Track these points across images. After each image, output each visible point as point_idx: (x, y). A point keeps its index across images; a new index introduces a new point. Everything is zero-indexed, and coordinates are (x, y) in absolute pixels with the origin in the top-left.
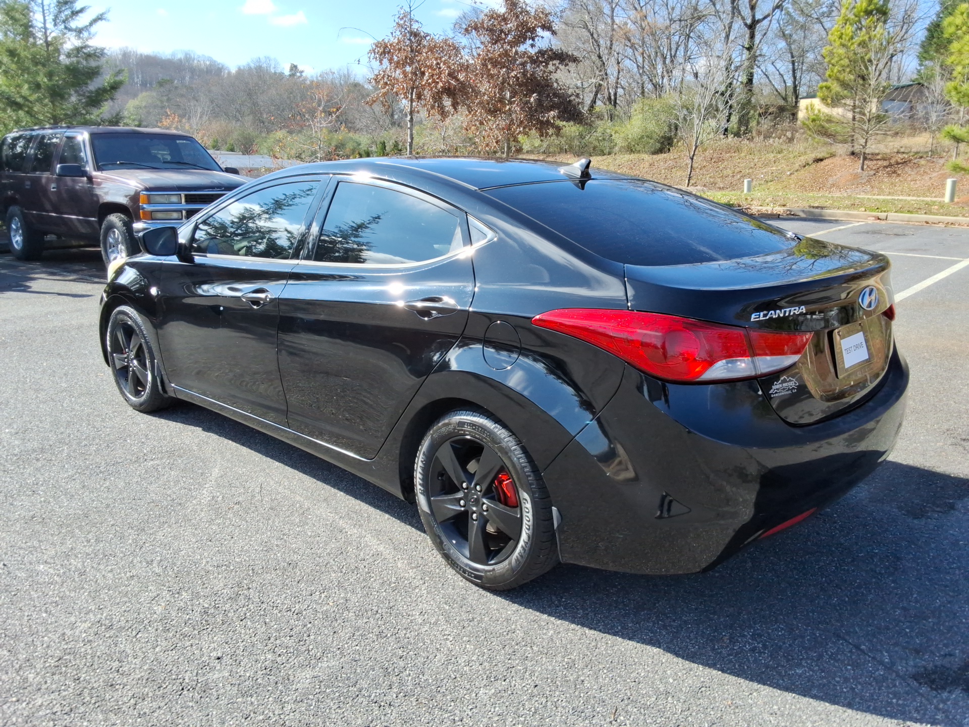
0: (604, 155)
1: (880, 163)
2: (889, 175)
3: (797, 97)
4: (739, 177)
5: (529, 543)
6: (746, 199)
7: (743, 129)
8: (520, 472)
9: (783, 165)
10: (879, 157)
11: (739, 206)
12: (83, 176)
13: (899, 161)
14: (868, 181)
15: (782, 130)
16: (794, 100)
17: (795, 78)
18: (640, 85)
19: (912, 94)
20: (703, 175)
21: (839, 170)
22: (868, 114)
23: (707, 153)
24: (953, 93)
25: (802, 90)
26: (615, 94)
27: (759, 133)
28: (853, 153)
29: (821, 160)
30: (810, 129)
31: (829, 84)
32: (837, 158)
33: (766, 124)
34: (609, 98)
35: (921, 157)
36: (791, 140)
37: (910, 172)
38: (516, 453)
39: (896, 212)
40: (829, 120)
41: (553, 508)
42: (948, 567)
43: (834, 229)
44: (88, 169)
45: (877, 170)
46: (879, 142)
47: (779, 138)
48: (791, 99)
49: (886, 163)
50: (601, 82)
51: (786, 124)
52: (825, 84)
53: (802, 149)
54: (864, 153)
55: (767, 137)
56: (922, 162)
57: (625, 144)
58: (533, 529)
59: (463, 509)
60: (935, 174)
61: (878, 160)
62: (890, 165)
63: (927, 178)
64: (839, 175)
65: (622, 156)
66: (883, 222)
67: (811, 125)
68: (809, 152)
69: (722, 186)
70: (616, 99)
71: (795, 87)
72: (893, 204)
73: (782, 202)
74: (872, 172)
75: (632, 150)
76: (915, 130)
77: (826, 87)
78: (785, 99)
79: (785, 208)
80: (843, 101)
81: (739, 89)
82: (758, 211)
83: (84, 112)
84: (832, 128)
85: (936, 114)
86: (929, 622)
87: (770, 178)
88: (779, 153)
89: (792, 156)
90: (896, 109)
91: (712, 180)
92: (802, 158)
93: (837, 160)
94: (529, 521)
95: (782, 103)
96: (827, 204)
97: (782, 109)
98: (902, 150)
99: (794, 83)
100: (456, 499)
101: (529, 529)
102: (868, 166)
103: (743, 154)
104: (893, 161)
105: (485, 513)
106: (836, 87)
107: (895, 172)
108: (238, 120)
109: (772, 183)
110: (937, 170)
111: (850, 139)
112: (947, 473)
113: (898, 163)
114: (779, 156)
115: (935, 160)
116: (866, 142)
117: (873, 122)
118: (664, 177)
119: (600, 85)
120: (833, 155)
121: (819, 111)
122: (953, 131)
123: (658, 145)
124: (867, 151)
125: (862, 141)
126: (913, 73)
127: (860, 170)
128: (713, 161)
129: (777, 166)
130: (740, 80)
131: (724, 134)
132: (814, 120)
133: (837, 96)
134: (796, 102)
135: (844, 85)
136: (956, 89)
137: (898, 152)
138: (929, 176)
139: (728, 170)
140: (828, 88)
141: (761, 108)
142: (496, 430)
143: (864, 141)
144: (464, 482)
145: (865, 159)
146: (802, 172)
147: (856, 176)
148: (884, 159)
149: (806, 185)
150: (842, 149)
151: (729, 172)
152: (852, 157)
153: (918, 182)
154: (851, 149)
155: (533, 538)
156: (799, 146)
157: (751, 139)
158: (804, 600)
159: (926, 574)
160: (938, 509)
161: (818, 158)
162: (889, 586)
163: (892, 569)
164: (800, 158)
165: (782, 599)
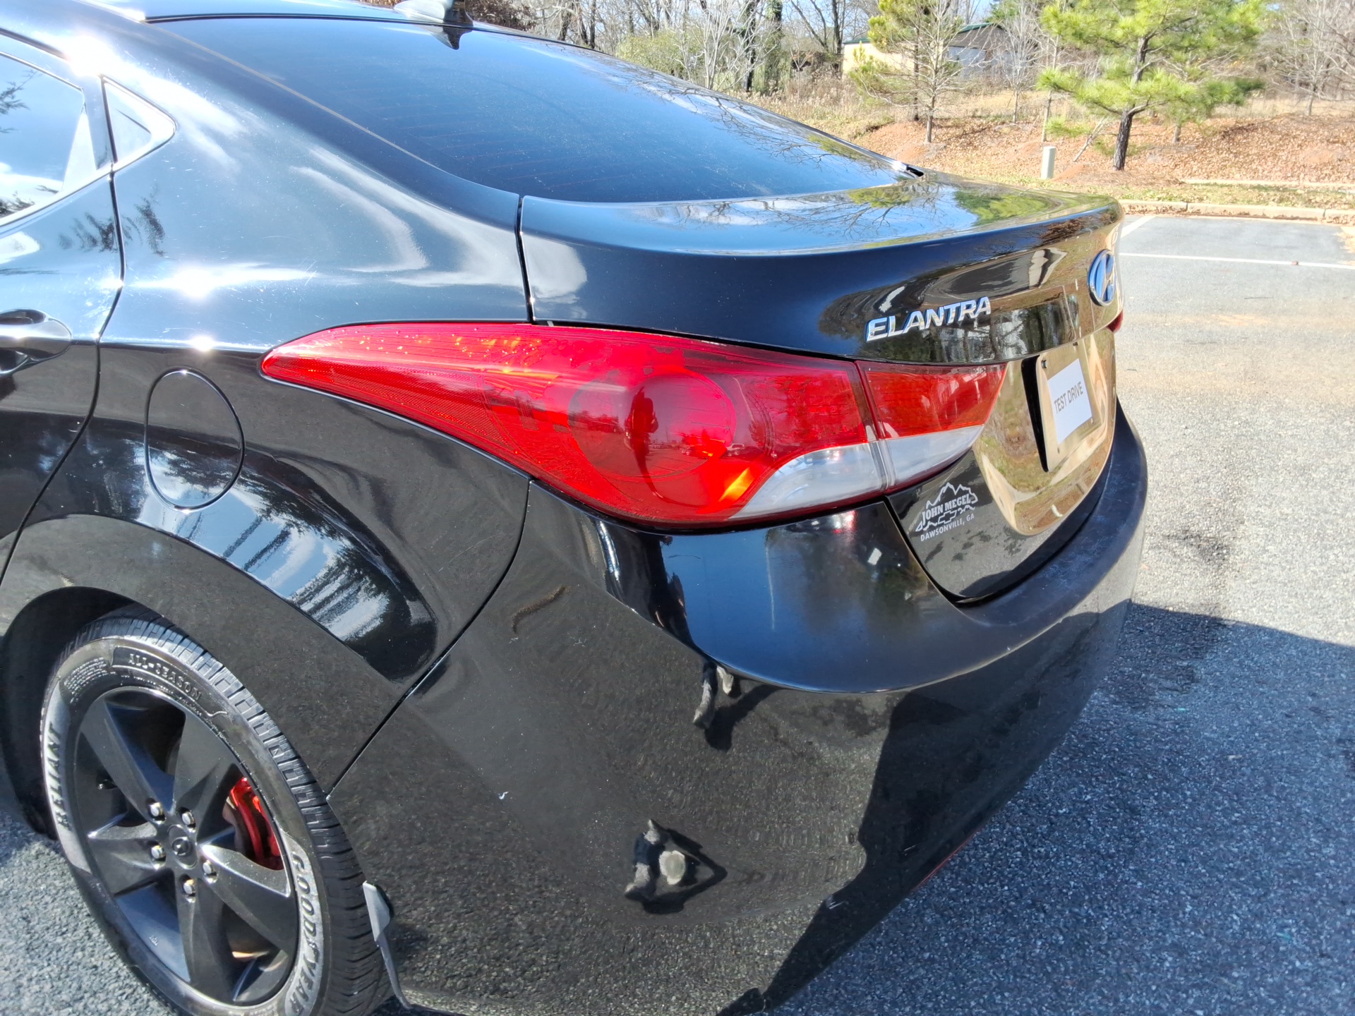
1: (952, 131)
2: (964, 148)
3: (840, 43)
5: (319, 967)
7: (772, 83)
8: (276, 785)
10: (949, 124)
13: (976, 128)
14: (937, 157)
15: (823, 87)
16: (836, 46)
17: (836, 14)
18: (627, 17)
19: (990, 33)
21: (898, 141)
22: (934, 63)
24: (1053, 22)
25: (846, 32)
26: (592, 29)
27: (794, 91)
28: (917, 118)
29: (877, 128)
30: (860, 84)
31: (882, 18)
32: (896, 125)
33: (802, 78)
34: (584, 35)
35: (1003, 123)
36: (836, 100)
37: (989, 144)
38: (263, 733)
40: (886, 72)
41: (365, 884)
42: (1226, 822)
45: (948, 142)
46: (951, 102)
47: (821, 97)
48: (832, 45)
49: (959, 132)
50: (570, 10)
51: (828, 78)
52: (877, 18)
53: (851, 113)
54: (932, 118)
55: (804, 95)
56: (1005, 129)
58: (325, 933)
59: (157, 866)
60: (1021, 146)
61: (949, 127)
62: (965, 134)
63: (1011, 150)
64: (900, 148)
67: (862, 77)
68: (859, 117)
70: (593, 36)
71: (837, 27)
74: (942, 145)
76: (993, 88)
77: (879, 23)
78: (824, 44)
80: (903, 44)
81: (764, 27)
84: (888, 81)
85: (1021, 62)
86: (1235, 980)
88: (821, 118)
89: (838, 122)
90: (970, 58)
92: (852, 125)
93: (895, 127)
94: (312, 912)
95: (821, 50)
97: (821, 58)
98: (979, 114)
99: (836, 21)
100: (140, 841)
101: (314, 933)
102: (936, 137)
104: (967, 129)
105: (210, 881)
106: (892, 24)
107: (970, 144)
110: (1023, 139)
111: (912, 97)
112: (1161, 605)
113: (974, 132)
115: (1020, 126)
116: (934, 101)
117: (940, 74)
119: (569, 15)
120: (891, 122)
121: (871, 57)
122: (1053, 76)
124: (936, 114)
125: (929, 101)
126: (985, 11)
127: (926, 142)
130: (764, 13)
131: (748, 91)
132: (865, 70)
133: (893, 36)
134: (839, 49)
135: (902, 20)
136: (1056, 16)
137: (974, 117)
138: (1014, 148)
140: (882, 24)
141: (794, 53)
142: (203, 674)
143: (931, 99)
144: (153, 801)
145: (932, 125)
147: (922, 151)
148: (957, 127)
150: (902, 113)
152: (916, 123)
153: (1000, 157)
154: (913, 113)
155: (326, 954)
156: (846, 109)
157: (783, 99)
158: (977, 955)
159: (1193, 845)
160: (1168, 684)
161: (872, 125)
162: (1133, 889)
163: (1127, 840)
164: (849, 126)
165: (932, 960)
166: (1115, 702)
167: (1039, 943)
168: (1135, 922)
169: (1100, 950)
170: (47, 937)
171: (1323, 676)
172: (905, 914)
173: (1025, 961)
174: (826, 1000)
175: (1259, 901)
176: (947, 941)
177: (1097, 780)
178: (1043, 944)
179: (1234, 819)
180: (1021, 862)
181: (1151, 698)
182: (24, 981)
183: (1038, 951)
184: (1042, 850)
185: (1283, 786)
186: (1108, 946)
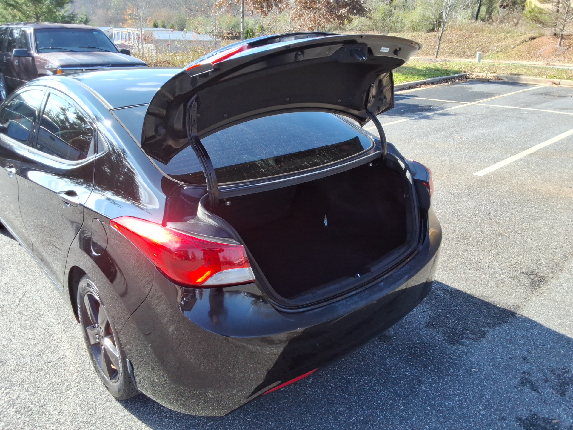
0: (397, 32)
4: (480, 48)
6: (471, 67)
7: (487, 16)
9: (509, 41)
11: (465, 72)
12: (30, 57)
14: (563, 53)
15: (512, 18)
20: (458, 47)
21: (544, 46)
22: (567, 8)
23: (462, 32)
27: (497, 20)
28: (555, 35)
29: (534, 38)
30: (529, 18)
32: (544, 37)
33: (503, 13)
36: (516, 25)
39: (566, 79)
40: (541, 12)
42: (452, 393)
43: (521, 91)
44: (32, 52)
45: (570, 46)
47: (509, 23)
51: (515, 13)
53: (523, 31)
54: (562, 35)
55: (501, 22)
57: (410, 25)
61: (571, 39)
64: (544, 48)
65: (408, 33)
66: (556, 86)
67: (529, 15)
68: (527, 33)
69: (469, 54)
72: (566, 73)
73: (494, 70)
74: (566, 47)
75: (414, 29)
79: (495, 75)
82: (477, 76)
83: (55, 10)
84: (542, 17)
87: (500, 49)
88: (508, 33)
89: (515, 35)
91: (463, 50)
92: (522, 37)
93: (544, 39)
96: (523, 72)
97: (514, 3)
102: (564, 43)
103: (485, 33)
108: (177, 9)
109: (501, 53)
111: (554, 25)
114: (508, 35)
116: (564, 27)
117: (569, 14)
118: (433, 47)
120: (542, 35)
121: (535, 6)
123: (431, 27)
124: (564, 33)
125: (561, 27)
127: (558, 46)
128: (465, 37)
129: (505, 42)
131: (474, 20)
132: (531, 12)
139: (474, 44)
143: (563, 26)
145: (562, 38)
146: (521, 46)
147: (555, 50)
149: (523, 55)
150: (548, 31)
151: (474, 45)
152: (554, 37)
154: (554, 32)
156: (522, 29)
157: (491, 24)
158: (331, 417)
159: (432, 398)
160: (472, 336)
161: (532, 37)
162: (399, 408)
163: (410, 391)
164: (521, 37)
165: (315, 415)
166: (445, 340)
167: (354, 418)
168: (391, 420)
169: (372, 426)
170: (82, 352)
171: (540, 345)
172: (316, 399)
173: (345, 423)
174: (275, 419)
175: (441, 424)
176: (324, 410)
177: (415, 368)
178: (355, 419)
179: (456, 393)
180: (366, 391)
181: (460, 341)
182: (72, 363)
183: (351, 421)
184: (377, 388)
185: (485, 385)
186: (376, 425)
